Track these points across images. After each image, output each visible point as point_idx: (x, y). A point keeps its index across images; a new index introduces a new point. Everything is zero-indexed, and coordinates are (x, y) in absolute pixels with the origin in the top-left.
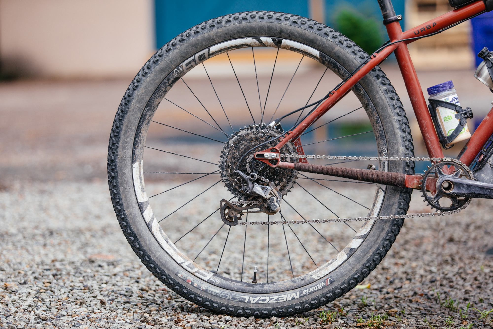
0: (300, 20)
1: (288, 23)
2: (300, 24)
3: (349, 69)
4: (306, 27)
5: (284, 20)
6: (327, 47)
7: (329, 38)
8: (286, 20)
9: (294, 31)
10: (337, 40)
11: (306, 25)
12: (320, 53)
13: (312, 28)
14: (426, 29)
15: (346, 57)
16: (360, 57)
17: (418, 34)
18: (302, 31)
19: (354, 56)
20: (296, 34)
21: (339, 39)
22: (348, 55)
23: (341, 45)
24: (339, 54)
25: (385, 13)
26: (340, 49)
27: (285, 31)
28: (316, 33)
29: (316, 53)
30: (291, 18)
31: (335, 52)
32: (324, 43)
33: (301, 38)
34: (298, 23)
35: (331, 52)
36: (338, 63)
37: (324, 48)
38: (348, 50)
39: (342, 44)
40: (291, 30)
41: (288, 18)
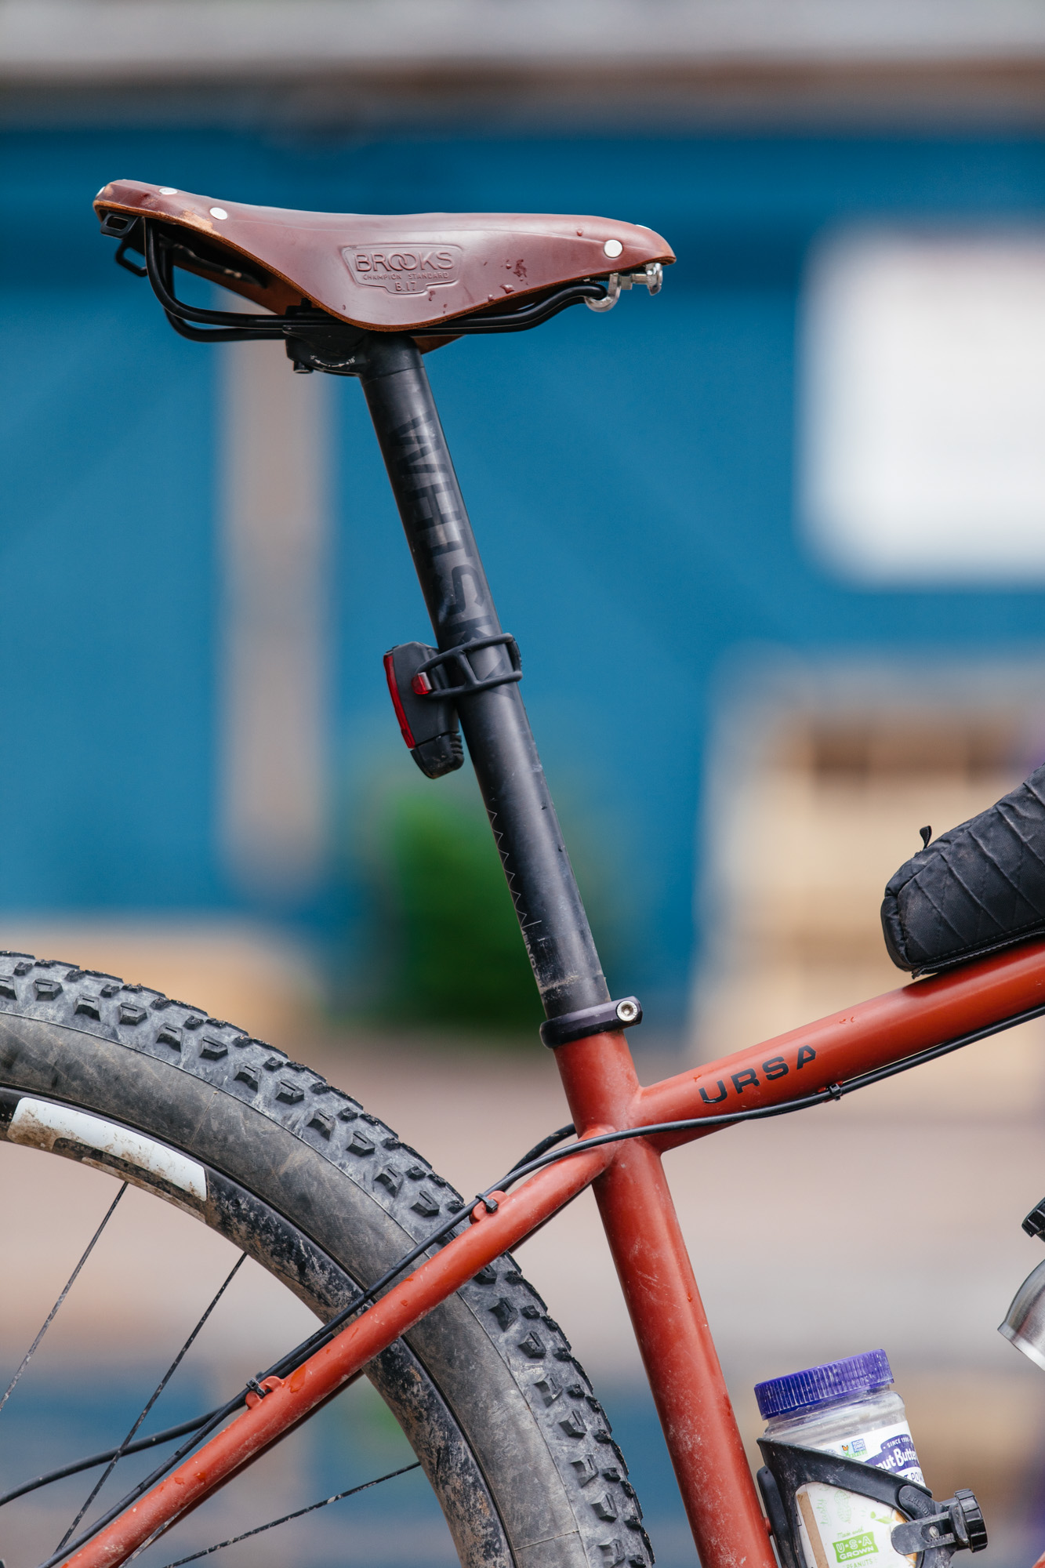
0: (115, 1003)
1: (51, 1012)
2: (113, 1021)
3: (355, 1264)
4: (141, 1041)
5: (32, 996)
6: (245, 1146)
7: (258, 1100)
8: (41, 996)
9: (80, 1059)
10: (299, 1114)
11: (145, 1027)
12: (209, 1177)
13: (176, 1046)
14: (761, 1076)
15: (343, 1202)
16: (417, 1209)
17: (718, 1100)
18: (122, 1057)
19: (386, 1202)
20: (90, 1070)
21: (312, 1110)
22: (356, 1196)
23: (322, 1141)
24: (309, 1185)
25: (555, 985)
26: (315, 1158)
27: (34, 1054)
28: (194, 1071)
29: (191, 1173)
30: (66, 987)
31: (286, 1174)
32: (231, 1126)
33: (117, 1096)
34: (103, 1015)
35: (268, 1172)
36: (298, 1233)
37: (231, 1151)
38: (356, 1168)
39: (326, 1135)
40: (64, 1051)
41: (54, 989)
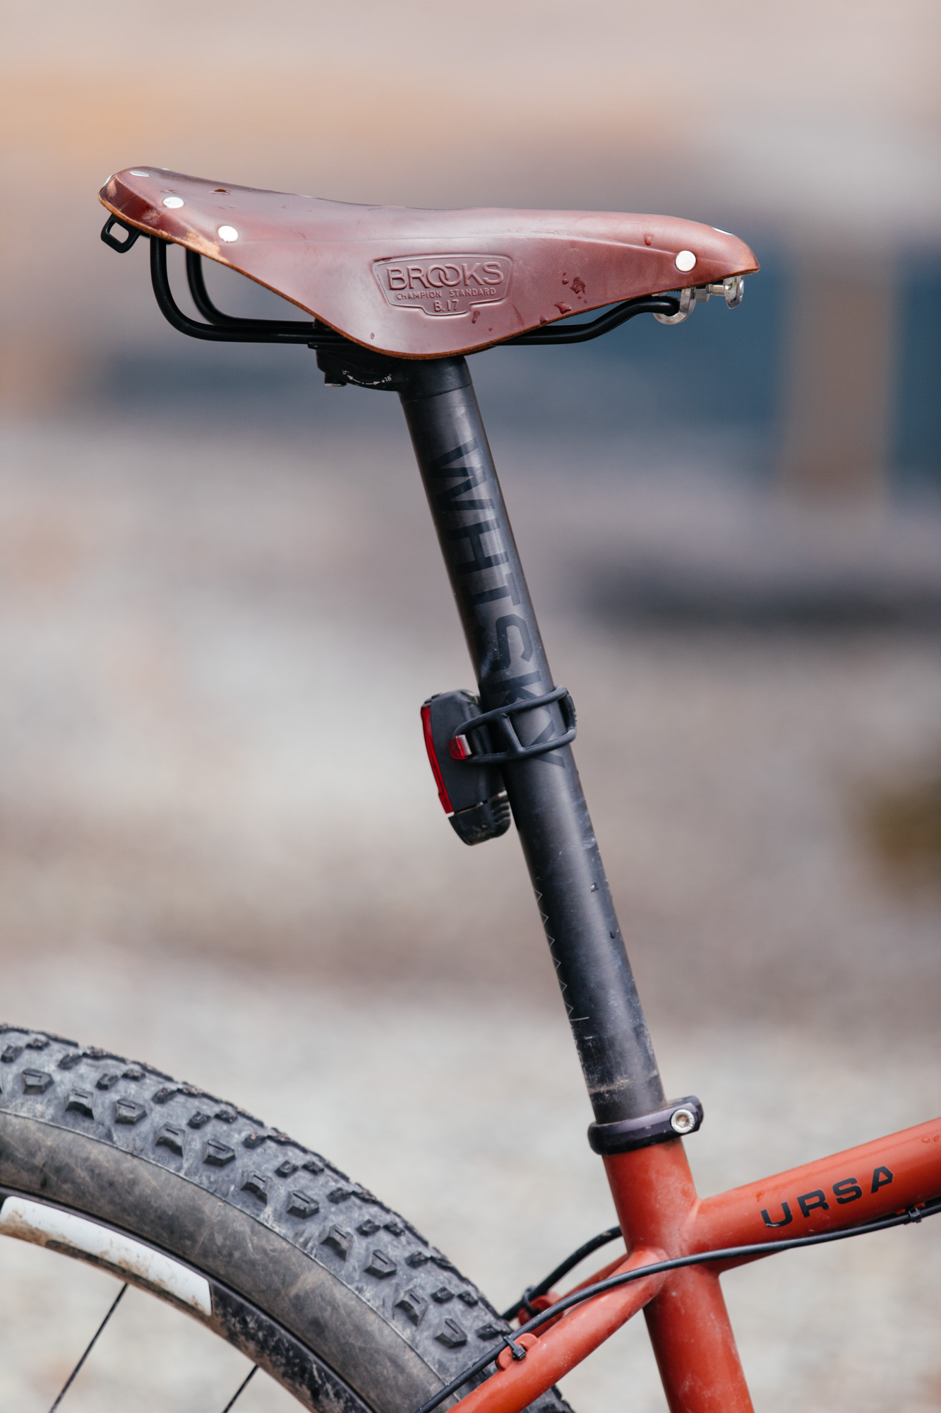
0: (113, 1096)
1: (39, 1108)
2: (108, 1121)
3: (372, 1395)
4: (139, 1144)
5: (19, 1088)
6: (253, 1264)
7: (267, 1213)
8: (29, 1089)
9: (71, 1162)
10: (313, 1229)
11: (145, 1127)
12: (214, 1292)
13: (177, 1150)
14: (830, 1197)
15: (360, 1330)
16: (441, 1340)
17: (782, 1224)
18: (117, 1162)
19: (406, 1332)
20: (82, 1174)
21: (329, 1224)
22: (373, 1323)
23: (337, 1263)
24: (322, 1309)
25: (603, 1089)
26: (329, 1282)
27: (20, 1154)
28: (196, 1180)
29: (196, 1287)
30: (57, 1077)
31: (297, 1297)
32: (237, 1241)
33: (112, 1202)
34: (96, 1112)
35: (278, 1293)
36: (312, 1357)
37: (238, 1267)
38: (373, 1293)
39: (341, 1254)
40: (53, 1152)
41: (44, 1081)
